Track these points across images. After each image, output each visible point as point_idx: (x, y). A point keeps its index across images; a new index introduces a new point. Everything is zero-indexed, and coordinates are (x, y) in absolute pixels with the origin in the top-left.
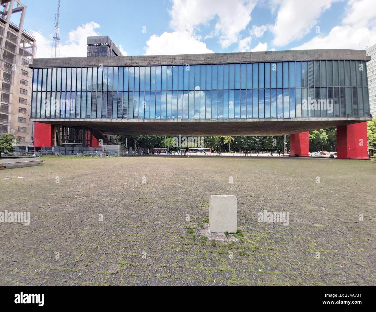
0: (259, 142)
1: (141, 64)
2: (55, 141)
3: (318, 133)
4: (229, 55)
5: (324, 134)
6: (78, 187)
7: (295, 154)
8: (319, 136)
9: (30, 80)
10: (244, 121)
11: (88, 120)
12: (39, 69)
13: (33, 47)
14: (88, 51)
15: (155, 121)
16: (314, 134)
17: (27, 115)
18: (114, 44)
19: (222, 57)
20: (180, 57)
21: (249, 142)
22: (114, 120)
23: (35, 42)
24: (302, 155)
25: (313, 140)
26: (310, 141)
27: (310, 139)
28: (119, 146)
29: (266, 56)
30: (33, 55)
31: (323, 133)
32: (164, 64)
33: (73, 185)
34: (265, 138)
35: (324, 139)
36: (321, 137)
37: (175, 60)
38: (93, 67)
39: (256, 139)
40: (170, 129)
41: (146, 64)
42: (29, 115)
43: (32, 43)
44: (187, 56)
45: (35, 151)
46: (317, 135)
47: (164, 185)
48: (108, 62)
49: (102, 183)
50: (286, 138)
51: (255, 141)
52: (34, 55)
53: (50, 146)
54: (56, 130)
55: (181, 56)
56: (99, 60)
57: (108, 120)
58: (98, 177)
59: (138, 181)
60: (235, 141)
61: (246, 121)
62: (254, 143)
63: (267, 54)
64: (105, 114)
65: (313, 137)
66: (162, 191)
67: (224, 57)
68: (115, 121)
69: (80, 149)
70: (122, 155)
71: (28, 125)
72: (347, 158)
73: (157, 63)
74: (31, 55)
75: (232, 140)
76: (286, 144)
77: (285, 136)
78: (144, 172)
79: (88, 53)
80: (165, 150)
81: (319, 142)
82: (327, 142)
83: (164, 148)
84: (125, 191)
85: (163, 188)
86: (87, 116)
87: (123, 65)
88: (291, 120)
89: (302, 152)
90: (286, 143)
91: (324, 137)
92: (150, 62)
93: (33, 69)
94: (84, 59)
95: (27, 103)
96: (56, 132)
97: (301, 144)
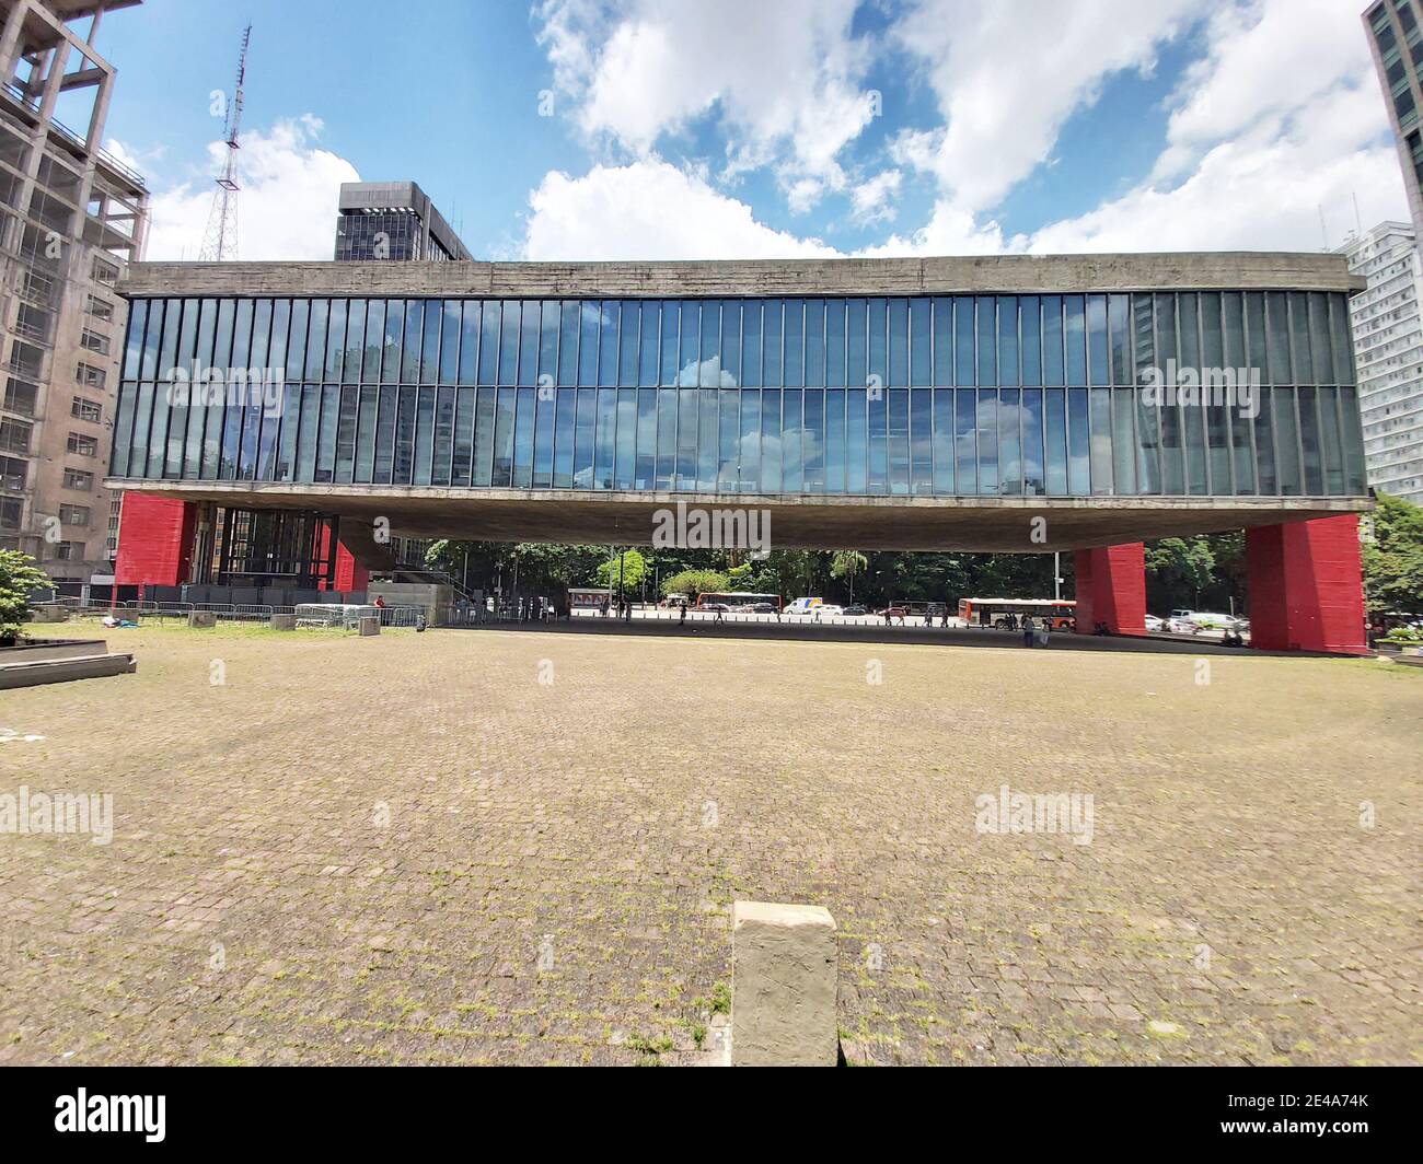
0: (960, 574)
1: (527, 292)
2: (195, 565)
3: (1181, 543)
4: (845, 268)
5: (1202, 546)
6: (241, 793)
7: (1097, 625)
8: (1184, 555)
9: (117, 333)
10: (901, 503)
11: (322, 490)
12: (153, 301)
13: (138, 215)
14: (340, 233)
15: (572, 498)
16: (1164, 547)
17: (98, 461)
18: (435, 212)
19: (821, 272)
20: (670, 271)
21: (925, 574)
22: (419, 493)
23: (147, 198)
24: (1123, 630)
25: (1161, 568)
26: (1148, 573)
27: (1151, 564)
28: (434, 586)
29: (981, 271)
30: (137, 245)
31: (1197, 544)
32: (613, 293)
33: (226, 785)
34: (985, 558)
35: (1200, 566)
36: (1191, 559)
37: (651, 282)
38: (349, 298)
39: (951, 562)
40: (629, 525)
41: (546, 291)
42: (104, 462)
43: (133, 201)
44: (695, 266)
45: (114, 602)
46: (1175, 552)
47: (578, 787)
48: (407, 281)
49: (339, 775)
50: (1060, 563)
51: (949, 569)
52: (140, 243)
53: (174, 585)
54: (201, 524)
55: (675, 265)
56: (373, 275)
57: (398, 492)
58: (331, 737)
59: (481, 763)
60: (873, 567)
61: (908, 503)
62: (943, 577)
63: (982, 265)
64: (387, 466)
65: (1160, 558)
66: (569, 821)
67: (829, 271)
68: (425, 495)
69: (285, 597)
70: (443, 622)
71: (99, 497)
72: (1290, 646)
73: (585, 290)
74: (129, 246)
75: (861, 563)
76: (1060, 584)
77: (1057, 554)
78: (514, 711)
79: (339, 238)
80: (610, 599)
81: (1183, 578)
82: (1211, 578)
83: (607, 591)
84: (421, 820)
85: (575, 807)
86: (320, 476)
87: (461, 293)
88: (1076, 504)
89: (1121, 617)
90: (1062, 581)
91: (1201, 560)
92: (559, 287)
93: (131, 300)
94: (321, 267)
95: (102, 418)
96: (200, 528)
97: (1115, 589)
